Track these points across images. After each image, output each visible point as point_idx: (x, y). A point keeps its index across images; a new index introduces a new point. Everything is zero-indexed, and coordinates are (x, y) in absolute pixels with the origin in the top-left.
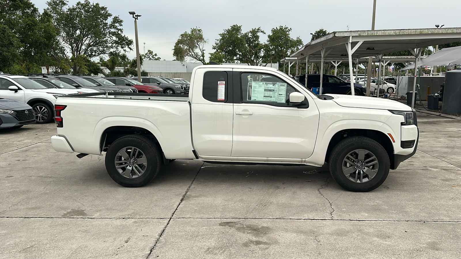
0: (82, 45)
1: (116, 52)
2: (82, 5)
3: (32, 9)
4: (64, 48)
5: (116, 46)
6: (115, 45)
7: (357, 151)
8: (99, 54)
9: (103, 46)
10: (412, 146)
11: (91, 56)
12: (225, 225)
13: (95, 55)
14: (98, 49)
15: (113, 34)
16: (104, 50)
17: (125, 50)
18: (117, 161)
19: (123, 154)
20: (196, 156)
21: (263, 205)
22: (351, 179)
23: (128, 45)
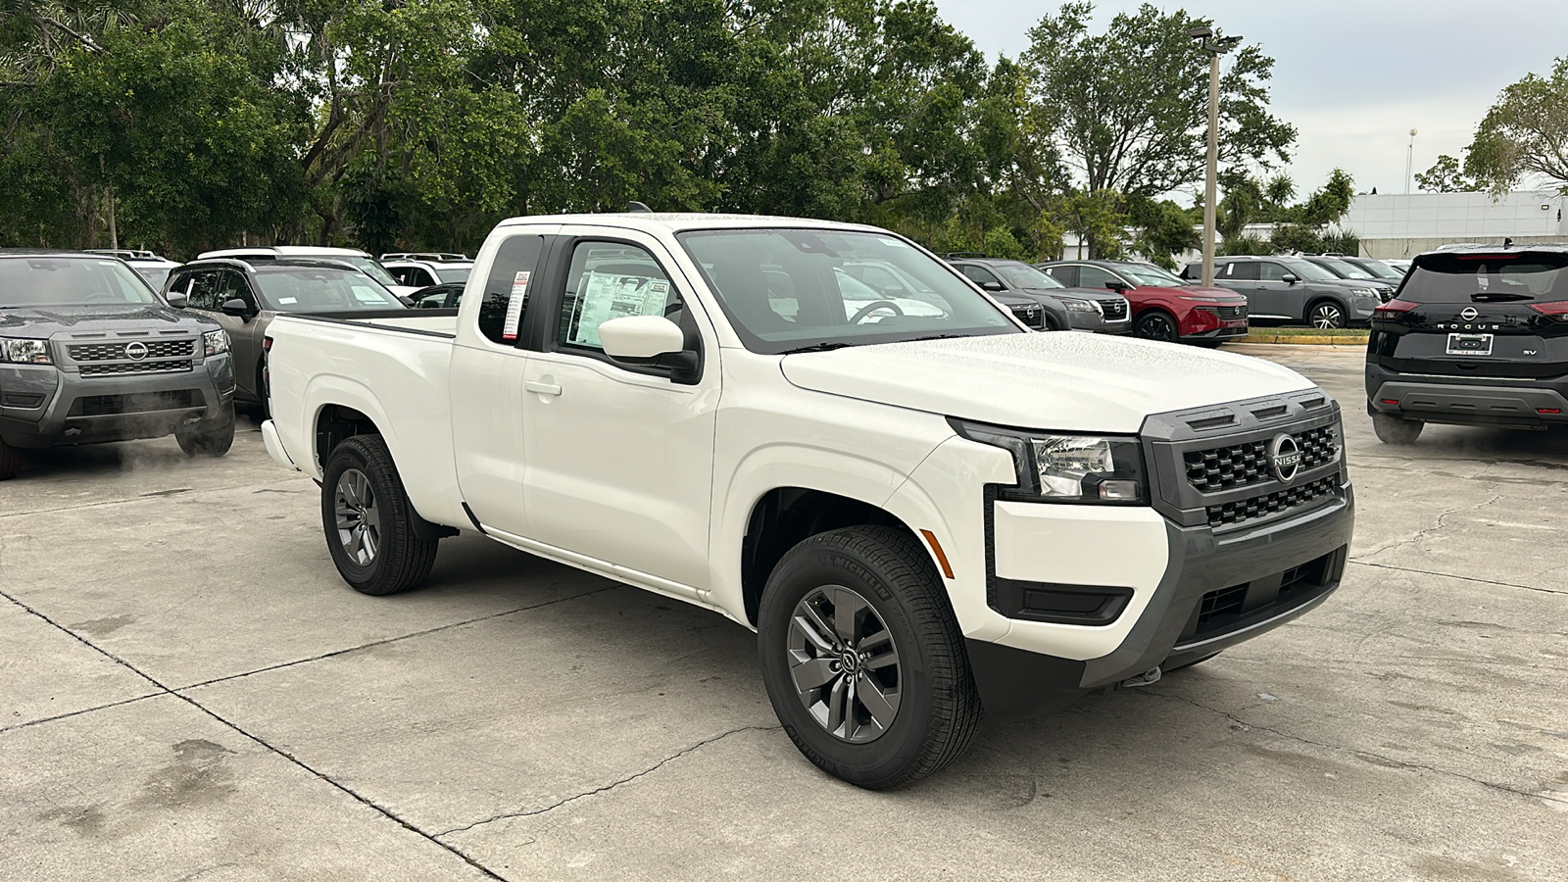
0: (1120, 155)
1: (1234, 171)
2: (1129, 23)
3: (967, 55)
4: (1066, 169)
5: (1233, 151)
6: (1229, 146)
7: (829, 591)
8: (1176, 183)
9: (1189, 153)
10: (1107, 615)
11: (1150, 189)
12: (187, 747)
13: (1162, 188)
14: (1170, 165)
15: (1236, 110)
16: (1192, 169)
17: (1265, 164)
18: (340, 508)
19: (346, 488)
20: (477, 523)
21: (433, 728)
22: (821, 712)
23: (1276, 145)
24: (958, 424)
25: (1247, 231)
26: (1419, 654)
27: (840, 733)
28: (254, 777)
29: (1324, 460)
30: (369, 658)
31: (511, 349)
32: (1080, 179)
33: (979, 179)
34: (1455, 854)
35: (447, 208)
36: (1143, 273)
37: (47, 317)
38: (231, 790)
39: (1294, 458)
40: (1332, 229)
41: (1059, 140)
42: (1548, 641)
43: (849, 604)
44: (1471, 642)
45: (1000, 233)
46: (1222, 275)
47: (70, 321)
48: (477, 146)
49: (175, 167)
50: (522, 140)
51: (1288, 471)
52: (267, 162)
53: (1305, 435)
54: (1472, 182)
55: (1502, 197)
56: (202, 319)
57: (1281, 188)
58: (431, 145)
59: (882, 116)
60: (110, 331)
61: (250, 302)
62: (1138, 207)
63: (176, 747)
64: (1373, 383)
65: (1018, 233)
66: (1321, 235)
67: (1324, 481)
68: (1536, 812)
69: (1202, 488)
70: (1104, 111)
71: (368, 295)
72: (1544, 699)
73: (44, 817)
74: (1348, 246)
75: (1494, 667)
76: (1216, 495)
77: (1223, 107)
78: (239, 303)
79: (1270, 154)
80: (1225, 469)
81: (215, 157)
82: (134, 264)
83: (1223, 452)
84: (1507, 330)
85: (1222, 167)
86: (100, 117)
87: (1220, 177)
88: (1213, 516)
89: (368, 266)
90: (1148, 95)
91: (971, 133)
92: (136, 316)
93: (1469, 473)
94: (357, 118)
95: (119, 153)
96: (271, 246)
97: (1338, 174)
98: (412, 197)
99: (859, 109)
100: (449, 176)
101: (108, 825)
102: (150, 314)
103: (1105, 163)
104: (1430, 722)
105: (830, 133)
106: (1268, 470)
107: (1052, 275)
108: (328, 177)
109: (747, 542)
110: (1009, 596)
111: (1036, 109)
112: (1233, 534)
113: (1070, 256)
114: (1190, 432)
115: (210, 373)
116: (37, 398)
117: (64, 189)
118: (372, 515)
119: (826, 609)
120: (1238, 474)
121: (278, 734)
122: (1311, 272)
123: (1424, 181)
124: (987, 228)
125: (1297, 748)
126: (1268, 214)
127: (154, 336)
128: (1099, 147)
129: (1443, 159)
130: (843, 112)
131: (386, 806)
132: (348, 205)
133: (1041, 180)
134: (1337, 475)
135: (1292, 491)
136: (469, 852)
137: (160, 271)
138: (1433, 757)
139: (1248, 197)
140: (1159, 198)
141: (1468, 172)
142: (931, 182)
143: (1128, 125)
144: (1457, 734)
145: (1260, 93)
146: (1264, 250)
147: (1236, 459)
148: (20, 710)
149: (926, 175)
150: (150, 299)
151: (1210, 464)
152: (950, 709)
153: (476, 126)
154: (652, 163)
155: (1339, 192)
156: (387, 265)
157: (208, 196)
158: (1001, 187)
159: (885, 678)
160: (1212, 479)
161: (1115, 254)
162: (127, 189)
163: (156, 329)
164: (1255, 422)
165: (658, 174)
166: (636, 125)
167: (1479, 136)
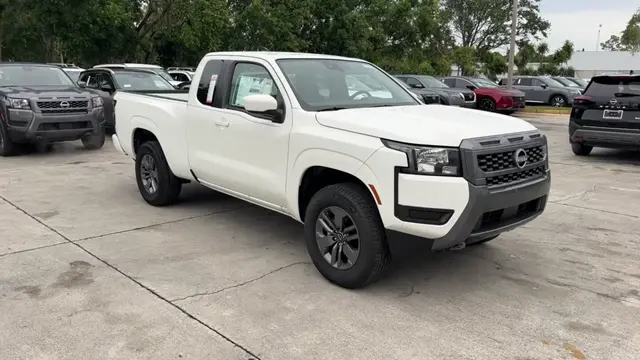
0: (476, 32)
1: (523, 40)
4: (454, 38)
5: (523, 32)
6: (522, 30)
7: (333, 209)
8: (499, 45)
9: (505, 32)
10: (443, 221)
11: (488, 47)
12: (75, 264)
13: (493, 47)
14: (496, 37)
15: (526, 14)
16: (506, 39)
17: (537, 38)
18: (143, 171)
19: (145, 162)
20: (196, 178)
21: (173, 260)
22: (328, 257)
23: (541, 29)
24: (386, 142)
25: (528, 66)
26: (578, 241)
27: (336, 266)
28: (102, 276)
29: (538, 160)
30: (152, 231)
31: (209, 107)
32: (459, 42)
33: (417, 41)
34: (581, 321)
35: (195, 49)
36: (483, 82)
37: (29, 90)
38: (92, 281)
39: (524, 159)
40: (564, 65)
41: (451, 25)
42: (633, 237)
43: (340, 214)
44: (601, 236)
45: (426, 64)
46: (516, 83)
47: (38, 92)
48: (208, 24)
49: (84, 29)
50: (226, 21)
51: (522, 164)
52: (122, 28)
53: (531, 149)
54: (624, 47)
55: (636, 54)
56: (92, 92)
57: (543, 48)
58: (189, 23)
59: (377, 14)
60: (54, 97)
61: (112, 86)
62: (483, 54)
63: (71, 264)
64: (572, 130)
65: (433, 65)
66: (559, 68)
67: (538, 168)
68: (617, 305)
69: (485, 170)
70: (470, 14)
71: (160, 84)
72: (627, 260)
73: (18, 289)
74: (570, 73)
75: (610, 247)
76: (491, 173)
77: (520, 13)
78: (108, 86)
79: (539, 34)
80: (495, 162)
81: (100, 26)
82: (65, 70)
83: (494, 155)
84: (629, 109)
85: (518, 38)
86: (53, 8)
87: (517, 42)
88: (489, 181)
89: (162, 72)
90: (489, 7)
91: (414, 21)
92: (65, 91)
93: (609, 168)
94: (160, 10)
95: (62, 24)
96: (122, 63)
97: (567, 42)
98: (182, 44)
99: (368, 11)
100: (196, 36)
101: (42, 293)
102: (71, 90)
103: (470, 36)
104: (579, 268)
105: (354, 20)
106: (514, 163)
107: (445, 82)
108: (148, 35)
109: (301, 188)
110: (403, 212)
111: (442, 12)
112: (495, 189)
113: (454, 74)
114: (480, 147)
115: (95, 115)
116: (24, 123)
117: (40, 38)
118: (155, 174)
119: (331, 216)
120: (501, 165)
121: (112, 259)
122: (554, 83)
123: (605, 46)
124: (420, 61)
125: (523, 277)
126: (537, 59)
127: (72, 99)
128: (468, 29)
129: (613, 37)
130: (361, 12)
131: (153, 289)
132: (156, 47)
133: (443, 42)
134: (544, 167)
135: (523, 172)
136: (184, 308)
137: (77, 73)
138: (579, 283)
139: (529, 51)
140: (492, 51)
141: (623, 43)
142: (397, 42)
143: (480, 20)
144: (589, 273)
145: (536, 7)
146: (535, 74)
147: (500, 159)
148: (11, 247)
149: (395, 39)
150: (71, 83)
151: (489, 160)
152: (379, 258)
153: (207, 15)
154: (280, 32)
155: (567, 50)
156: (170, 72)
157: (98, 42)
158: (425, 45)
159: (354, 244)
160: (489, 166)
161: (473, 74)
162: (65, 38)
163: (73, 96)
164: (509, 144)
165: (282, 36)
166: (273, 15)
167: (628, 27)
